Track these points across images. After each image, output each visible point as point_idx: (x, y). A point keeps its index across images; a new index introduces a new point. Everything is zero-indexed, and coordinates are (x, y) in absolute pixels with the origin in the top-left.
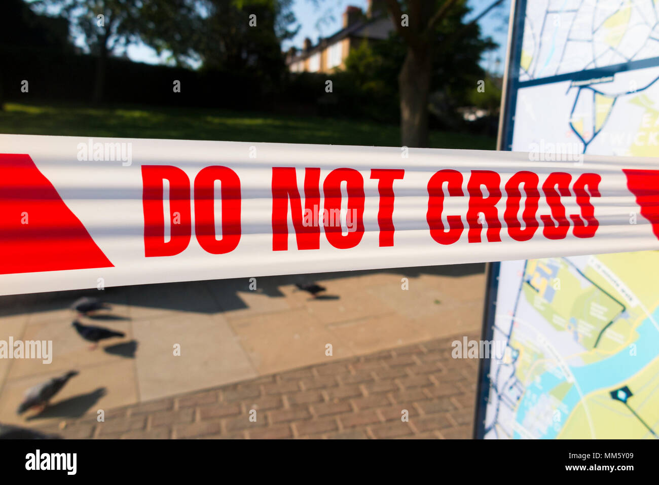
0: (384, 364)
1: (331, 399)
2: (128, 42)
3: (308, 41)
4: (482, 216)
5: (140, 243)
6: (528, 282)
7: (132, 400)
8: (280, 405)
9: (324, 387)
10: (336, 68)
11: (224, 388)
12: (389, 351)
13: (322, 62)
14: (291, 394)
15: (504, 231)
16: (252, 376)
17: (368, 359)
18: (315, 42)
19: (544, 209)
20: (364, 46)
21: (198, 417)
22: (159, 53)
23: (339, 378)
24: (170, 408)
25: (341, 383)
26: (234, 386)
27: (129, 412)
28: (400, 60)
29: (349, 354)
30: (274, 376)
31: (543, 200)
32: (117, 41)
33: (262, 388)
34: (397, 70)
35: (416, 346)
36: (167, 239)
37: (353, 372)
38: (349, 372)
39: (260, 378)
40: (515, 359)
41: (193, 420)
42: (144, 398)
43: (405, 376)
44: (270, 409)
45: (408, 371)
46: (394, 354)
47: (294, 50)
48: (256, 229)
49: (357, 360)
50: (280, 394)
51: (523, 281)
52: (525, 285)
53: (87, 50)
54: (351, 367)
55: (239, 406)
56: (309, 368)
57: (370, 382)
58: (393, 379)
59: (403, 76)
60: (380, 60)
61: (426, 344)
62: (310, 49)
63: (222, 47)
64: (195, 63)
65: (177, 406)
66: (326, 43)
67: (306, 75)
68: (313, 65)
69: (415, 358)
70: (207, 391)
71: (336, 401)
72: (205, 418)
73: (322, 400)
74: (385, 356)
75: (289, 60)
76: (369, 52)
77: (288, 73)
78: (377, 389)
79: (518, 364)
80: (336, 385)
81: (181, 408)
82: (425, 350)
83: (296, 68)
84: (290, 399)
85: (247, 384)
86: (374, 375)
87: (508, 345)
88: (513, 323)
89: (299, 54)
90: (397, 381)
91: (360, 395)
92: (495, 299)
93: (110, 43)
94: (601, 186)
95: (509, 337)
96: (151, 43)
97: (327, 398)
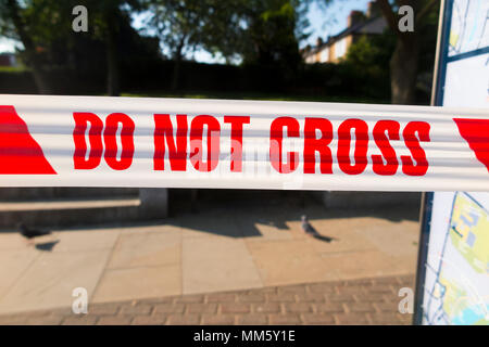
0: (364, 290)
1: (318, 311)
2: (195, 49)
3: (320, 40)
4: (317, 153)
5: (71, 161)
6: (454, 228)
7: (177, 293)
8: (279, 311)
9: (314, 301)
10: (340, 59)
11: (240, 292)
12: (369, 279)
13: (330, 55)
14: (288, 303)
15: (335, 166)
16: (260, 286)
17: (351, 284)
18: (325, 40)
19: (373, 149)
20: (363, 39)
21: (220, 310)
22: (214, 56)
23: (326, 296)
24: (202, 301)
25: (327, 299)
26: (247, 292)
27: (175, 301)
28: (392, 49)
29: (335, 278)
30: (276, 288)
31: (372, 142)
32: (188, 49)
33: (267, 296)
34: (389, 57)
35: (394, 278)
36: (87, 159)
37: (338, 293)
38: (334, 292)
39: (266, 288)
40: (443, 294)
41: (216, 312)
42: (185, 292)
43: (382, 301)
44: (271, 312)
45: (385, 297)
46: (373, 282)
47: (309, 47)
48: (144, 155)
49: (341, 284)
50: (279, 302)
51: (450, 226)
52: (451, 230)
53: (170, 56)
54: (336, 288)
55: (249, 307)
56: (303, 285)
57: (351, 302)
58: (371, 302)
59: (393, 61)
60: (377, 50)
61: (402, 278)
62: (321, 45)
63: (257, 49)
64: (237, 60)
65: (206, 301)
66: (334, 39)
67: (318, 65)
68: (323, 57)
69: (391, 288)
70: (227, 293)
71: (322, 313)
72: (224, 312)
73: (311, 311)
74: (366, 283)
75: (304, 55)
76: (367, 45)
77: (305, 64)
78: (356, 308)
79: (445, 298)
80: (324, 301)
81: (209, 303)
82: (400, 282)
83: (310, 60)
84: (286, 307)
85: (256, 292)
86: (355, 297)
87: (437, 281)
88: (441, 262)
89: (313, 50)
90: (375, 305)
91: (342, 312)
92: (428, 241)
93: (184, 50)
94: (431, 132)
95: (438, 274)
96: (209, 49)
97: (315, 310)
